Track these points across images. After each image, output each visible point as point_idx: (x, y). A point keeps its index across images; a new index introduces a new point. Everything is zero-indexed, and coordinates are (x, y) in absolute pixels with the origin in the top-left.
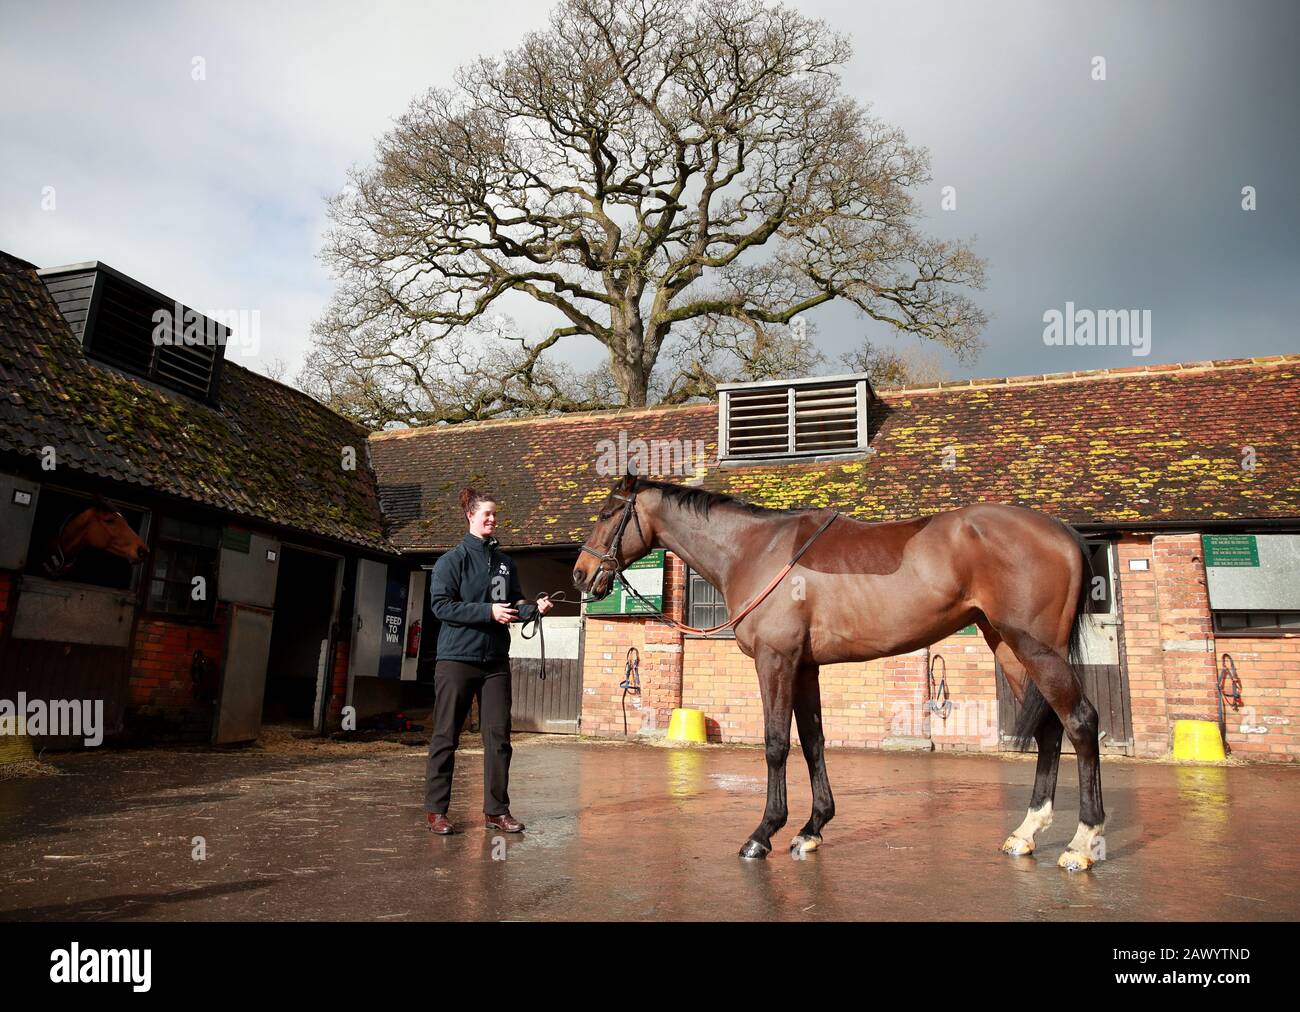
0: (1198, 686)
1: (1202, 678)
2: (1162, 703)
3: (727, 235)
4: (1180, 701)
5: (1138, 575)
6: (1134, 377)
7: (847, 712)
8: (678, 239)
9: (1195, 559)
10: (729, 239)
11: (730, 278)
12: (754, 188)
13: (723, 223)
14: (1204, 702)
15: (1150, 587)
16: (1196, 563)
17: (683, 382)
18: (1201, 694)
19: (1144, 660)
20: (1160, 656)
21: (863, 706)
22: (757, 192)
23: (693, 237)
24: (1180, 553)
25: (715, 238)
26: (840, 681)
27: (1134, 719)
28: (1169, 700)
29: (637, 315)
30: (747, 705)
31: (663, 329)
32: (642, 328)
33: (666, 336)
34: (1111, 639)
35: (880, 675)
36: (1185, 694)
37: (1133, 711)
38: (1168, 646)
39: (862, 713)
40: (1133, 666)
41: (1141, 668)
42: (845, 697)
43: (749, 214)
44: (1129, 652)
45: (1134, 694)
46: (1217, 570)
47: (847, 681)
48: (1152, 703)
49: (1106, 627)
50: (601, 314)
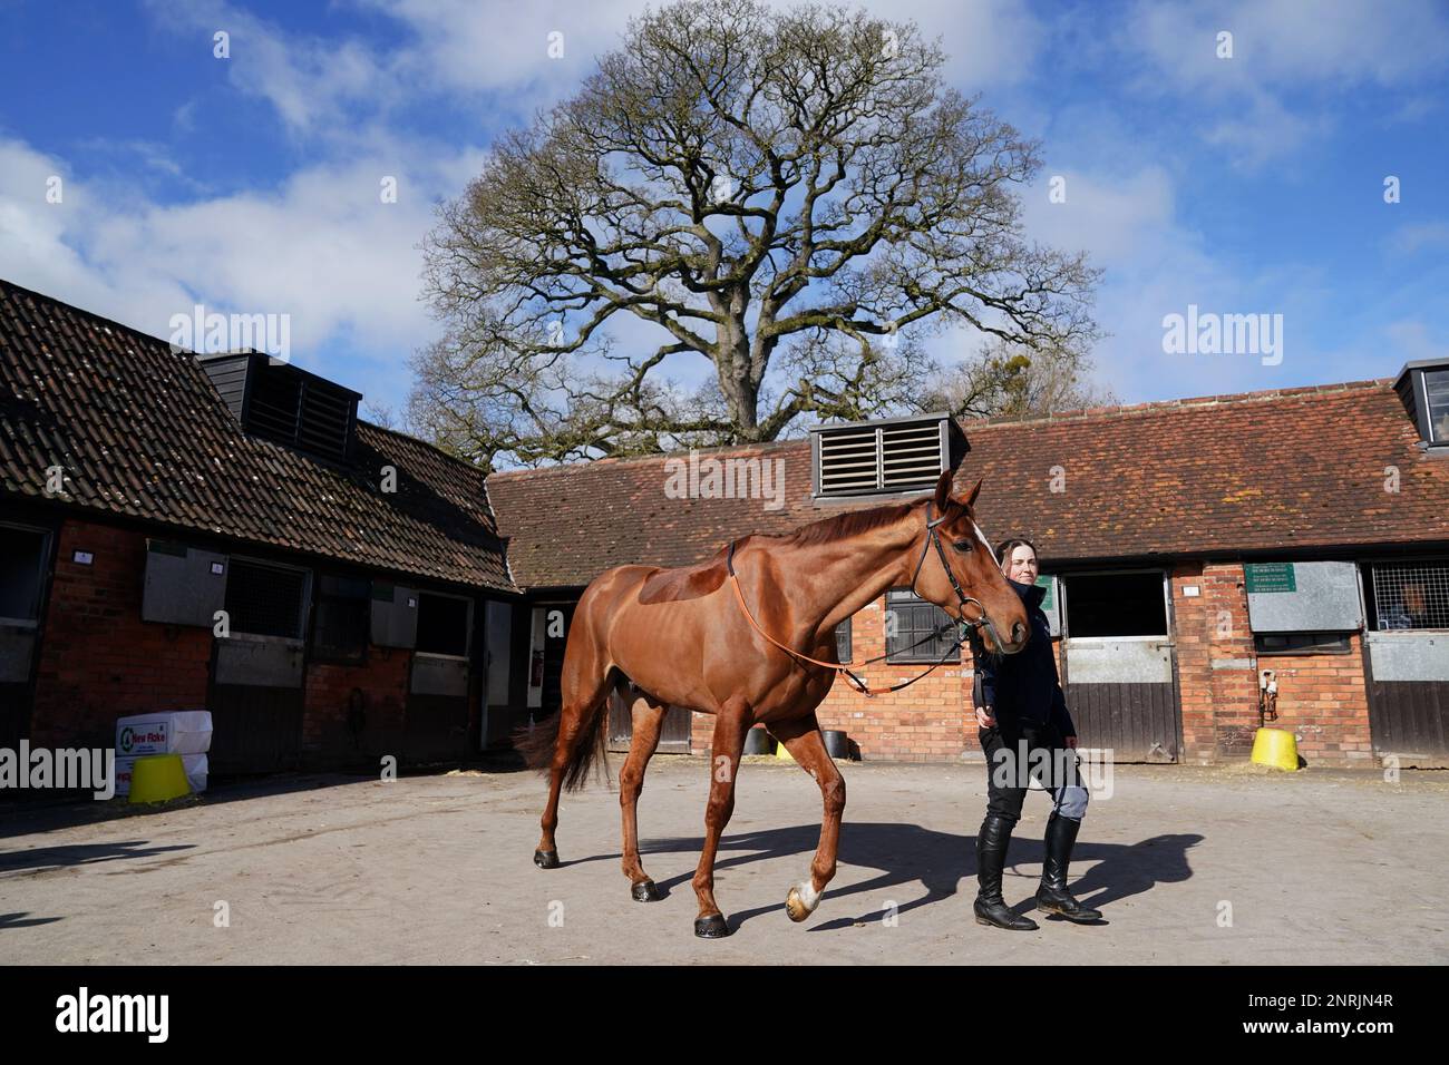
0: (1241, 700)
1: (1245, 693)
2: (1210, 716)
3: (832, 243)
4: (1225, 714)
5: (1190, 601)
6: (1205, 407)
7: (929, 729)
8: (783, 246)
9: (1239, 585)
10: (835, 247)
11: (840, 285)
12: (860, 190)
13: (828, 228)
14: (1245, 714)
15: (1201, 611)
16: (1240, 589)
17: (790, 398)
18: (1244, 707)
19: (1195, 678)
20: (1209, 675)
21: (943, 724)
22: (863, 193)
23: (798, 244)
24: (1227, 580)
25: (820, 246)
26: (922, 701)
27: (1185, 731)
28: (1217, 714)
29: (742, 331)
30: (839, 724)
31: (770, 343)
32: (748, 344)
33: (774, 349)
34: (1165, 659)
35: (958, 695)
36: (1229, 708)
37: (1184, 723)
38: (1216, 665)
39: (943, 730)
40: (1184, 682)
41: (1191, 685)
42: (927, 716)
43: (855, 217)
44: (1181, 670)
45: (1185, 708)
46: (1257, 595)
47: (928, 702)
48: (1202, 716)
49: (1162, 649)
50: (707, 330)
